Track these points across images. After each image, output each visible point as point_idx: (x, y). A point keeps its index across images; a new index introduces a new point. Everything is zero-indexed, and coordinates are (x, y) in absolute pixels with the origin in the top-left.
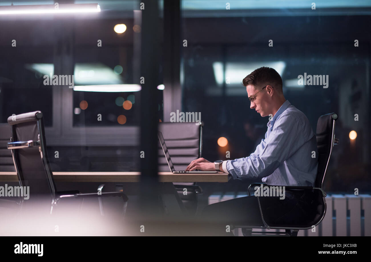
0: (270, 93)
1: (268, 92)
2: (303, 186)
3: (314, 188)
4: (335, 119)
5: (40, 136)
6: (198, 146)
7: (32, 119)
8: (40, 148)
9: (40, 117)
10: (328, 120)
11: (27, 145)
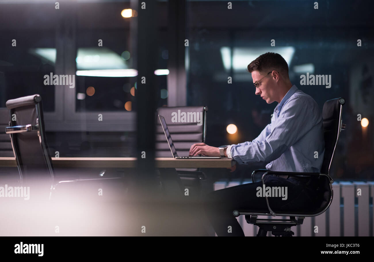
0: (275, 79)
1: (274, 78)
2: (308, 172)
3: (320, 174)
4: (342, 104)
5: (38, 120)
6: (202, 131)
7: (30, 103)
8: (38, 132)
9: (39, 100)
10: (335, 105)
11: (26, 129)
